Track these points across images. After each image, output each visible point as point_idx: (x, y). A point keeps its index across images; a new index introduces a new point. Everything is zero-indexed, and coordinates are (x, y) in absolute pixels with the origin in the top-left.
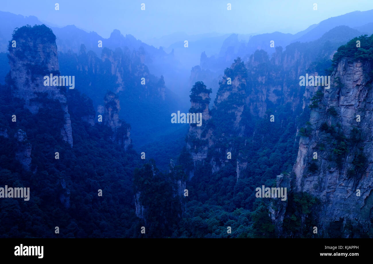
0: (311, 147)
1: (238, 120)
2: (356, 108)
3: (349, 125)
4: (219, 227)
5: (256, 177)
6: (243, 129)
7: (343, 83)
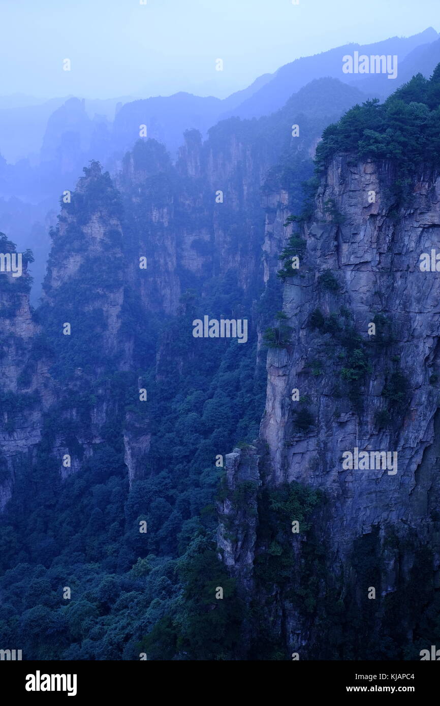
0: (294, 372)
1: (112, 328)
2: (374, 269)
3: (366, 308)
4: (98, 620)
5: (177, 467)
6: (129, 349)
7: (342, 213)
